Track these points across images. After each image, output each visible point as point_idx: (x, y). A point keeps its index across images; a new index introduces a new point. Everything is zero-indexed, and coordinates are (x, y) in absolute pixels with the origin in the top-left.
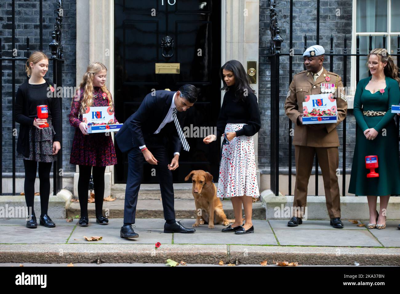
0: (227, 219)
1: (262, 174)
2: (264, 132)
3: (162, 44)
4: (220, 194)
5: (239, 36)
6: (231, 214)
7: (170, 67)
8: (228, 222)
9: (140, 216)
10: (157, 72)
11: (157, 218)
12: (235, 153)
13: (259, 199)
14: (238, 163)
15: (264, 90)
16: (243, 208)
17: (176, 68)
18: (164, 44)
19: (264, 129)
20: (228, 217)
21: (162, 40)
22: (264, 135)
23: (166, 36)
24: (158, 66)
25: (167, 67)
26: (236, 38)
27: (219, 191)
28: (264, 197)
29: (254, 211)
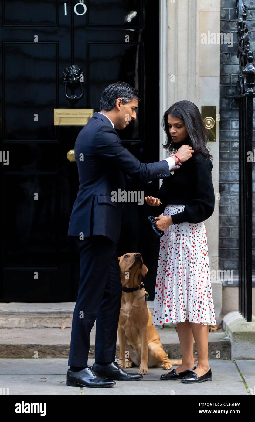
0: (168, 359)
1: (226, 287)
2: (229, 220)
3: (65, 77)
4: (157, 319)
5: (188, 65)
6: (175, 351)
7: (76, 114)
8: (171, 364)
9: (28, 355)
10: (56, 123)
11: (56, 357)
12: (173, 253)
13: (220, 326)
14: (175, 269)
15: (228, 151)
16: (194, 342)
17: (88, 116)
18: (68, 77)
19: (228, 214)
20: (170, 357)
21: (65, 71)
22: (228, 224)
23: (72, 65)
24: (59, 114)
25: (73, 114)
26: (183, 70)
27: (156, 314)
28: (227, 324)
29: (212, 346)
